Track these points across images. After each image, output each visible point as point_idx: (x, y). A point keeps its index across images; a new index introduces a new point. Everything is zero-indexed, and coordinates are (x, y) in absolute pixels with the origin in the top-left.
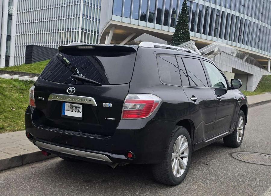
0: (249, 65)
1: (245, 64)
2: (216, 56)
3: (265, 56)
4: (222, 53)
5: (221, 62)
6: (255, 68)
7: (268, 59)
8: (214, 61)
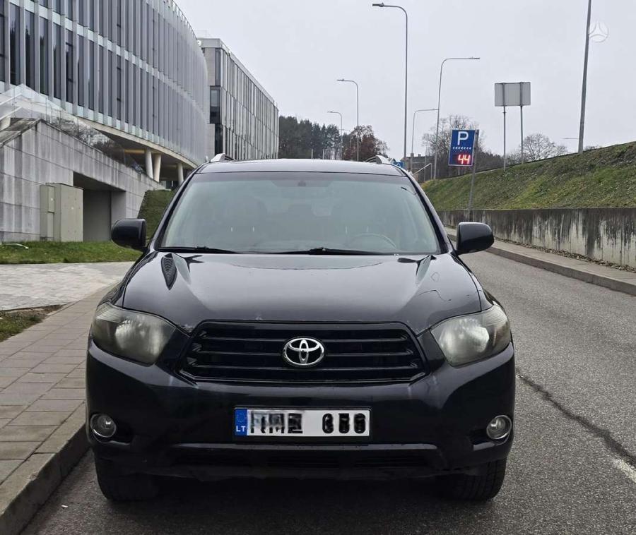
0: (113, 165)
1: (102, 161)
2: (23, 134)
3: (138, 141)
4: (40, 125)
5: (40, 156)
6: (128, 173)
7: (145, 148)
8: (19, 148)
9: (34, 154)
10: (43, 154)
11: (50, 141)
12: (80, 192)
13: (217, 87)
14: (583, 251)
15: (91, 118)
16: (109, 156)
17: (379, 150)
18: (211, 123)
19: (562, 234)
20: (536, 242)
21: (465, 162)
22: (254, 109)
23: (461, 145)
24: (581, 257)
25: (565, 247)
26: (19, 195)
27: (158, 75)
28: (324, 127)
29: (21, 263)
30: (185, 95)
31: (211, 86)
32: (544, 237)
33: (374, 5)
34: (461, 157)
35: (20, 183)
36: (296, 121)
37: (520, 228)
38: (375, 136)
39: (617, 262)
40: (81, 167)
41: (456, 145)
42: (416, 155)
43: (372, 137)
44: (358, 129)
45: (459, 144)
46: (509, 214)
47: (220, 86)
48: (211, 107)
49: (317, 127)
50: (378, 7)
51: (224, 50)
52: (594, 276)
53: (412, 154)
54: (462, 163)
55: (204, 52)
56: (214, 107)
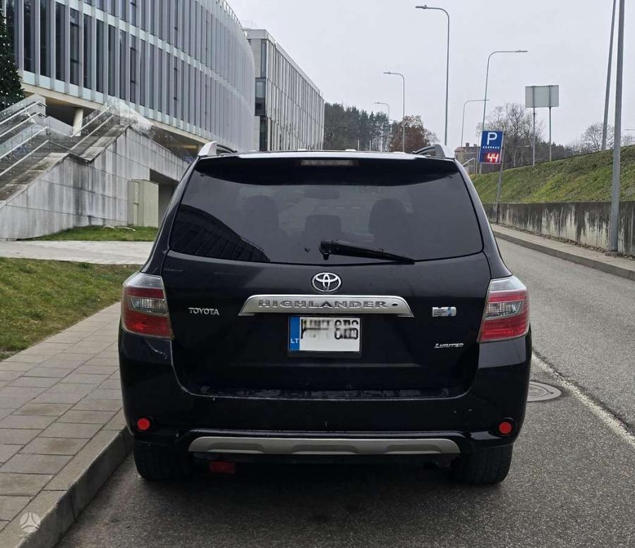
0: (178, 162)
1: (170, 159)
2: (117, 140)
4: (128, 131)
5: (128, 156)
7: (198, 144)
8: (115, 152)
9: (123, 154)
10: (130, 155)
11: (134, 144)
12: (156, 187)
13: (262, 78)
14: (573, 237)
15: (167, 122)
16: (175, 155)
17: (428, 141)
18: (256, 115)
19: (561, 224)
20: (544, 231)
21: (494, 160)
22: (299, 98)
23: (490, 145)
24: (572, 241)
25: (563, 235)
26: (115, 190)
27: (211, 74)
28: (372, 115)
29: (136, 241)
30: (235, 92)
31: (257, 78)
32: (549, 226)
33: (417, 7)
34: (490, 156)
35: (115, 179)
36: (342, 108)
37: (534, 219)
38: (425, 127)
39: (595, 245)
40: (155, 165)
41: (486, 145)
42: (471, 145)
43: (421, 128)
44: (406, 119)
45: (488, 144)
46: (526, 207)
47: (265, 78)
48: (256, 98)
49: (364, 114)
50: (421, 9)
51: (269, 41)
52: (568, 254)
53: (467, 144)
54: (491, 161)
55: (250, 43)
56: (260, 98)
